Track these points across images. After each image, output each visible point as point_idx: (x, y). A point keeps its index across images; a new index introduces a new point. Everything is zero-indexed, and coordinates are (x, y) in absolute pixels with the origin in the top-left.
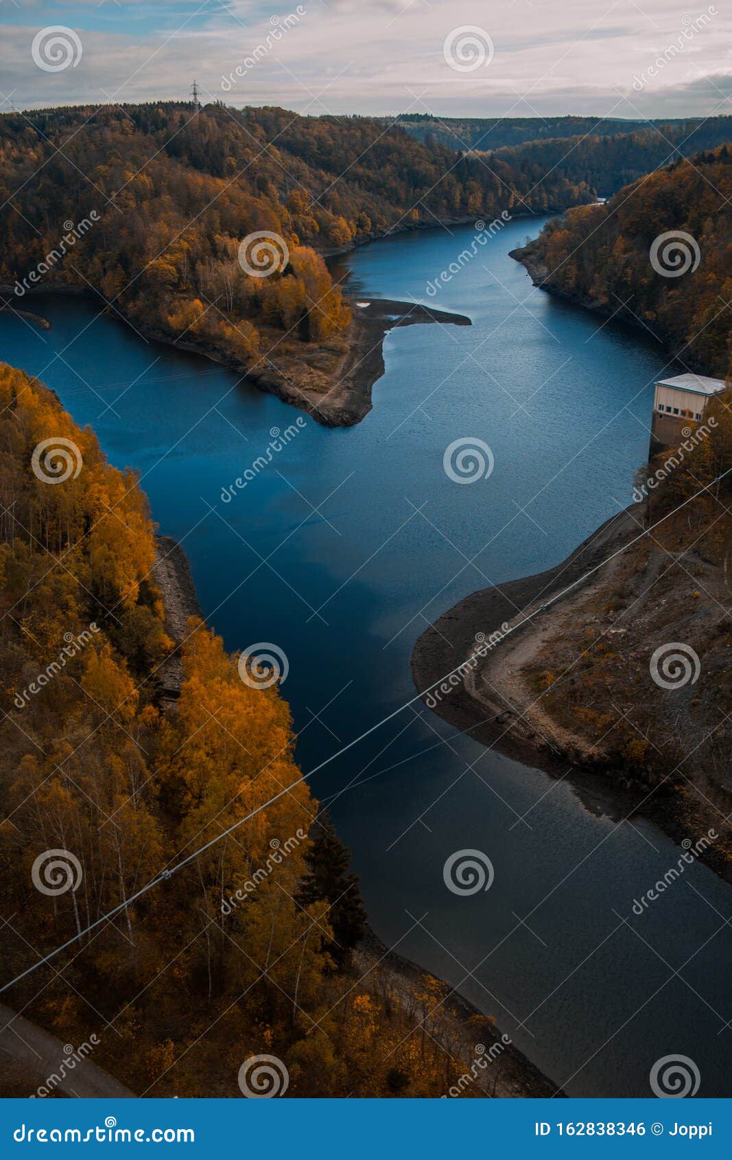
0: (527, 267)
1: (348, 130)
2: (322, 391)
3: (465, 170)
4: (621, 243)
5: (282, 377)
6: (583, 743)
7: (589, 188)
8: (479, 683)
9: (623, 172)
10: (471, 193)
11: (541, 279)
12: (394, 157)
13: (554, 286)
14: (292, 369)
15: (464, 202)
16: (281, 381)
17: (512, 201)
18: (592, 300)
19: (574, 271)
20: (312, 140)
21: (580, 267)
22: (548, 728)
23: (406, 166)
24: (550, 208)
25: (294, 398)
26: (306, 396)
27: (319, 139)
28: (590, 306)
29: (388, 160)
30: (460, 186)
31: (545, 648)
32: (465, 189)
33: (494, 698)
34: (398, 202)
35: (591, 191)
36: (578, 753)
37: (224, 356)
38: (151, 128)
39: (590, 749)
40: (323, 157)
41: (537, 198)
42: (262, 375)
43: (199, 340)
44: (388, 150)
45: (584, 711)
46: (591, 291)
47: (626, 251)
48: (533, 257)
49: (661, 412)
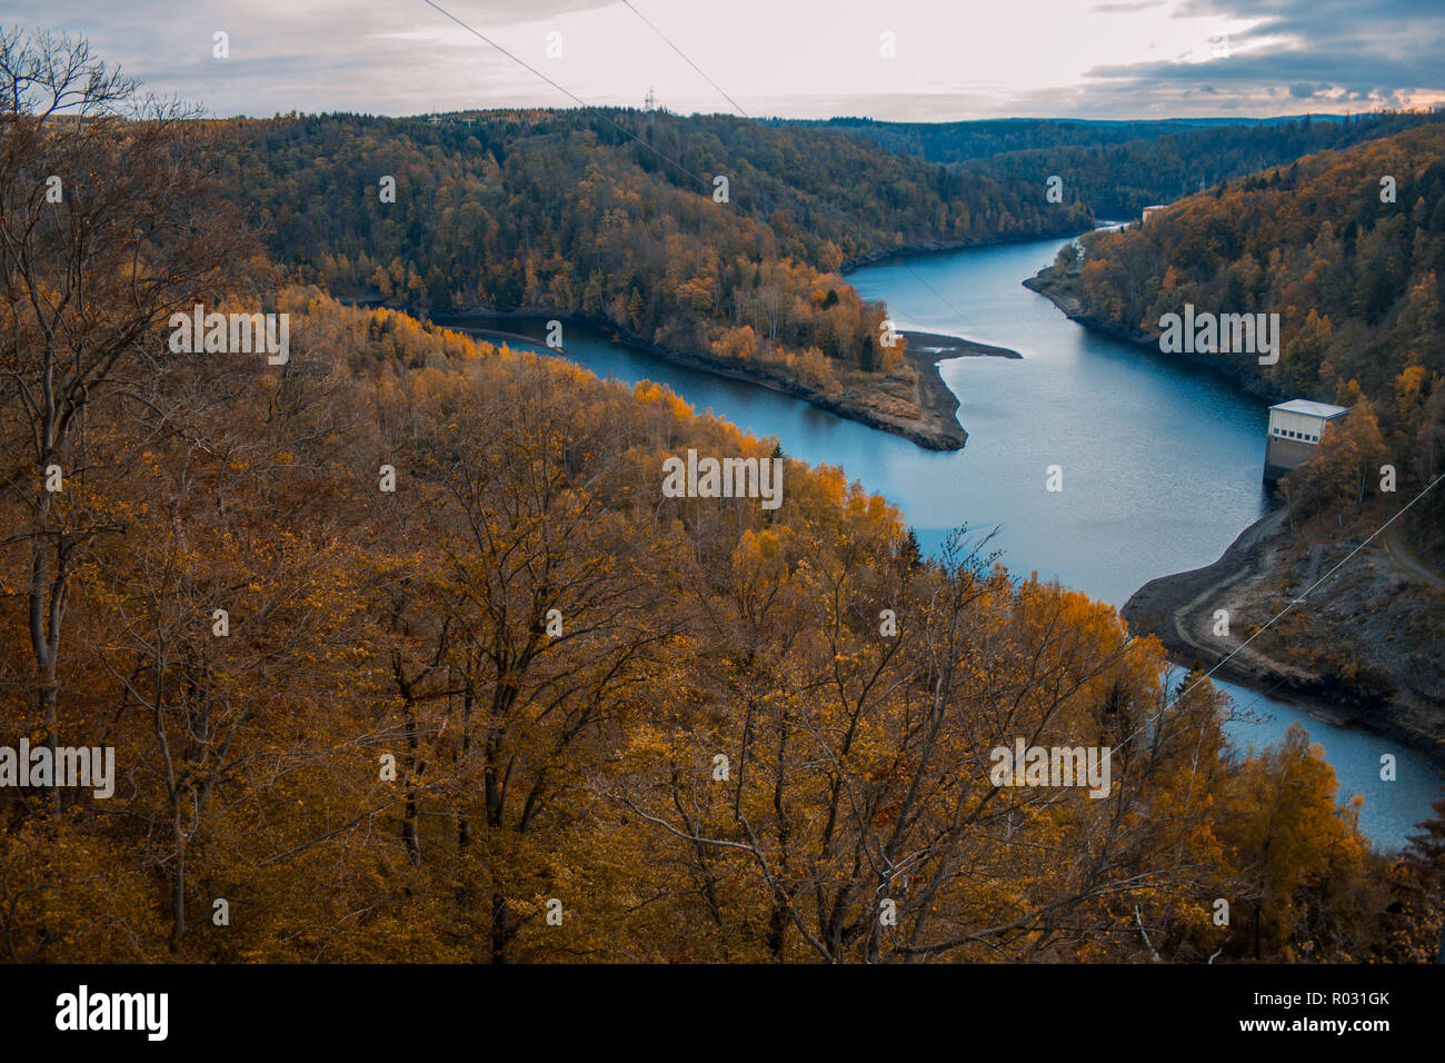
0: (1052, 300)
1: (815, 142)
2: (915, 418)
3: (946, 187)
4: (1172, 274)
5: (866, 404)
6: (1300, 672)
7: (1085, 209)
8: (1194, 637)
9: (1118, 189)
10: (957, 215)
11: (1074, 312)
12: (869, 172)
13: (1093, 319)
14: (874, 397)
15: (950, 225)
16: (865, 408)
17: (1002, 223)
18: (1141, 335)
19: (1118, 304)
20: (778, 153)
21: (1127, 299)
22: (1267, 663)
23: (884, 183)
24: (1044, 232)
25: (886, 424)
26: (900, 422)
27: (785, 151)
28: (1141, 341)
29: (864, 176)
30: (945, 207)
31: (1240, 614)
32: (950, 209)
33: (1211, 646)
34: (878, 224)
35: (1088, 212)
36: (1297, 679)
37: (784, 384)
38: (616, 140)
39: (1304, 675)
40: (790, 172)
41: (1029, 221)
42: (840, 403)
43: (748, 368)
44: (863, 165)
45: (1295, 650)
46: (1142, 326)
47: (1179, 282)
48: (1054, 288)
49: (1276, 435)
